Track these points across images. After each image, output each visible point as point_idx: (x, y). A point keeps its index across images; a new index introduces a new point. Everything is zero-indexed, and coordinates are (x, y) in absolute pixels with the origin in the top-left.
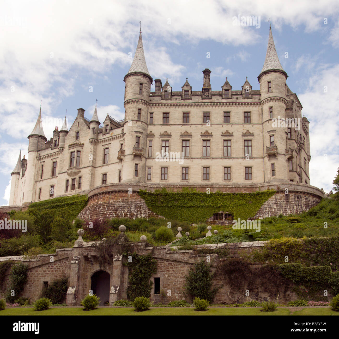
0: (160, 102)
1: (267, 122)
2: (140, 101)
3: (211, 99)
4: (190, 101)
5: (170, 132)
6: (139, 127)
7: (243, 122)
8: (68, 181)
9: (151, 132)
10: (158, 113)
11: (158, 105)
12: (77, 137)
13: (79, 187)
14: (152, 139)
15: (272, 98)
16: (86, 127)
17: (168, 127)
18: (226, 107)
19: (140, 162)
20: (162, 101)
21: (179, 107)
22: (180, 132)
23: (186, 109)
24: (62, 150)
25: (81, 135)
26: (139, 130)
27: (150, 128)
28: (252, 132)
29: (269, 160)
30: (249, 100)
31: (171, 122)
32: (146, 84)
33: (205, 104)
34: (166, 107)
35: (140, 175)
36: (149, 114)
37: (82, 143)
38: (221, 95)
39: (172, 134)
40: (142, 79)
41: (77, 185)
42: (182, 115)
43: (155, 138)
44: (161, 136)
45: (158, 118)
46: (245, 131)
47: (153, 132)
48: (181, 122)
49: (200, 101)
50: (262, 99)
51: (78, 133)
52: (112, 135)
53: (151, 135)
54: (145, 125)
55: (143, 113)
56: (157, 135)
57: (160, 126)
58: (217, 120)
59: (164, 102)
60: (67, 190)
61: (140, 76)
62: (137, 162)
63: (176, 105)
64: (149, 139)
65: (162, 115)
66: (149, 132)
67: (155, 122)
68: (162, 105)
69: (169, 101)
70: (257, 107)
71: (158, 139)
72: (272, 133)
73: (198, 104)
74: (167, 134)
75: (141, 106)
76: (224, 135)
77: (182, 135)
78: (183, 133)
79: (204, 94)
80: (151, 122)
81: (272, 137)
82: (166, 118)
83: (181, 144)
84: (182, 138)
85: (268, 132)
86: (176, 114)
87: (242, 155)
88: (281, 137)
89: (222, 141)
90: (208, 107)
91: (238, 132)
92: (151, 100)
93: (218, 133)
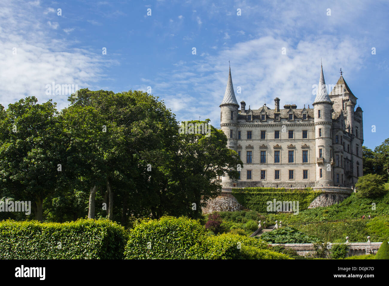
0: (245, 124)
1: (318, 139)
2: (232, 124)
3: (280, 121)
4: (266, 123)
5: (253, 145)
7: (301, 138)
10: (244, 131)
11: (243, 126)
14: (240, 150)
15: (321, 123)
17: (251, 141)
18: (291, 127)
20: (246, 123)
21: (258, 128)
22: (259, 145)
23: (263, 129)
26: (231, 145)
27: (240, 142)
28: (308, 146)
29: (319, 166)
30: (306, 123)
31: (253, 138)
32: (235, 111)
33: (275, 125)
34: (250, 127)
36: (238, 132)
38: (286, 119)
39: (254, 147)
40: (232, 108)
42: (260, 133)
43: (243, 149)
44: (247, 148)
45: (244, 135)
46: (303, 145)
47: (241, 145)
48: (260, 137)
49: (272, 123)
50: (315, 122)
53: (240, 147)
54: (235, 141)
55: (234, 133)
56: (244, 147)
57: (246, 141)
58: (284, 137)
59: (248, 123)
61: (231, 106)
63: (256, 126)
64: (238, 150)
65: (246, 133)
66: (238, 145)
67: (242, 137)
68: (246, 126)
69: (252, 123)
70: (312, 127)
71: (244, 150)
72: (321, 148)
73: (271, 126)
74: (251, 147)
75: (232, 128)
76: (289, 148)
77: (261, 147)
78: (261, 146)
79: (275, 117)
80: (239, 138)
81: (320, 150)
82: (250, 135)
83: (260, 154)
84: (261, 150)
85: (319, 146)
86: (256, 132)
87: (301, 162)
88: (327, 151)
89: (288, 152)
90: (278, 127)
91: (299, 145)
92: (239, 122)
93: (285, 146)
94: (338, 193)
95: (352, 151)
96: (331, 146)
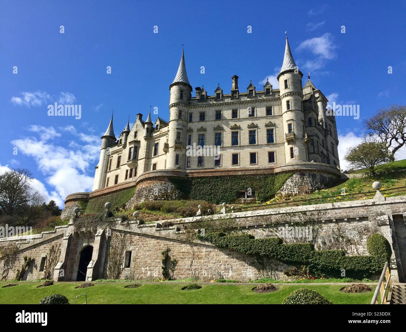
0: (197, 104)
1: (286, 113)
2: (181, 104)
3: (239, 98)
4: (222, 102)
5: (205, 127)
6: (180, 125)
7: (265, 115)
8: (127, 171)
9: (190, 128)
10: (196, 113)
11: (195, 106)
12: (135, 136)
13: (135, 175)
14: (191, 133)
15: (289, 93)
16: (142, 127)
17: (204, 123)
19: (180, 152)
20: (199, 103)
21: (212, 107)
22: (213, 127)
23: (218, 108)
24: (125, 147)
25: (138, 134)
26: (180, 127)
27: (190, 125)
28: (273, 123)
29: (289, 144)
30: (270, 97)
31: (206, 119)
32: (186, 91)
33: (233, 103)
34: (202, 108)
35: (180, 164)
36: (189, 115)
37: (139, 140)
38: (246, 95)
39: (207, 129)
40: (182, 87)
41: (133, 174)
42: (215, 113)
43: (194, 133)
44: (199, 130)
45: (196, 117)
46: (267, 123)
47: (192, 128)
48: (214, 118)
49: (229, 101)
50: (281, 95)
51: (136, 133)
52: (161, 133)
53: (191, 130)
54: (185, 123)
55: (183, 113)
56: (195, 130)
57: (198, 123)
58: (243, 115)
59: (201, 104)
60: (126, 178)
61: (181, 85)
62: (178, 153)
63: (210, 106)
64: (189, 134)
65: (199, 115)
66: (188, 128)
67: (193, 120)
68: (199, 107)
69: (205, 103)
70: (277, 102)
72: (289, 122)
73: (227, 104)
74: (203, 129)
75: (182, 108)
76: (249, 127)
77: (215, 129)
78: (215, 127)
79: (233, 95)
80: (191, 121)
81: (290, 126)
82: (202, 117)
83: (214, 136)
84: (215, 132)
85: (287, 121)
86: (210, 113)
87: (266, 142)
88: (298, 125)
89: (248, 132)
90: (236, 106)
91: (261, 124)
92: (190, 103)
93: (244, 125)
94: (319, 171)
95: (327, 147)
96: (302, 121)
